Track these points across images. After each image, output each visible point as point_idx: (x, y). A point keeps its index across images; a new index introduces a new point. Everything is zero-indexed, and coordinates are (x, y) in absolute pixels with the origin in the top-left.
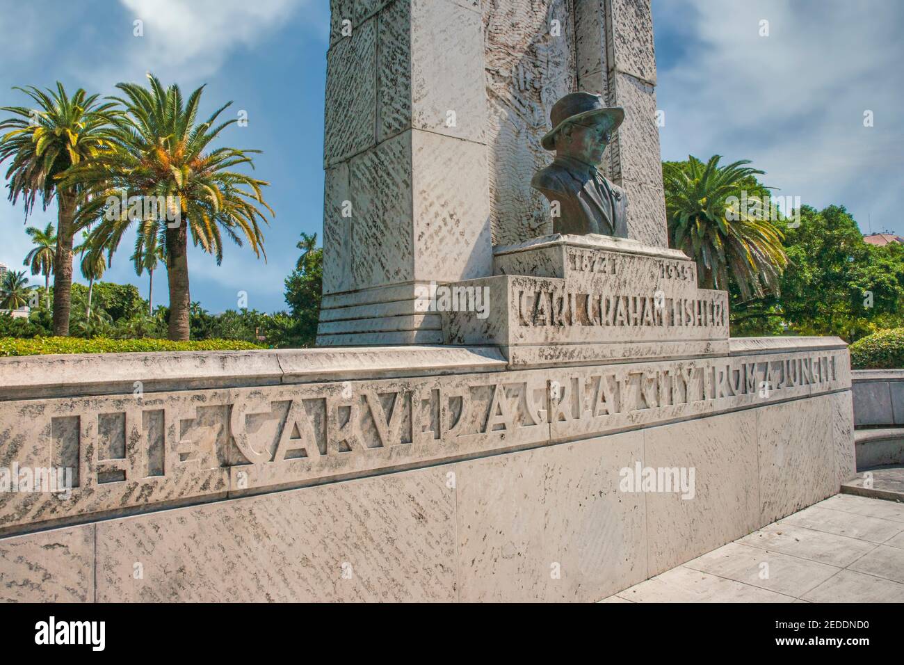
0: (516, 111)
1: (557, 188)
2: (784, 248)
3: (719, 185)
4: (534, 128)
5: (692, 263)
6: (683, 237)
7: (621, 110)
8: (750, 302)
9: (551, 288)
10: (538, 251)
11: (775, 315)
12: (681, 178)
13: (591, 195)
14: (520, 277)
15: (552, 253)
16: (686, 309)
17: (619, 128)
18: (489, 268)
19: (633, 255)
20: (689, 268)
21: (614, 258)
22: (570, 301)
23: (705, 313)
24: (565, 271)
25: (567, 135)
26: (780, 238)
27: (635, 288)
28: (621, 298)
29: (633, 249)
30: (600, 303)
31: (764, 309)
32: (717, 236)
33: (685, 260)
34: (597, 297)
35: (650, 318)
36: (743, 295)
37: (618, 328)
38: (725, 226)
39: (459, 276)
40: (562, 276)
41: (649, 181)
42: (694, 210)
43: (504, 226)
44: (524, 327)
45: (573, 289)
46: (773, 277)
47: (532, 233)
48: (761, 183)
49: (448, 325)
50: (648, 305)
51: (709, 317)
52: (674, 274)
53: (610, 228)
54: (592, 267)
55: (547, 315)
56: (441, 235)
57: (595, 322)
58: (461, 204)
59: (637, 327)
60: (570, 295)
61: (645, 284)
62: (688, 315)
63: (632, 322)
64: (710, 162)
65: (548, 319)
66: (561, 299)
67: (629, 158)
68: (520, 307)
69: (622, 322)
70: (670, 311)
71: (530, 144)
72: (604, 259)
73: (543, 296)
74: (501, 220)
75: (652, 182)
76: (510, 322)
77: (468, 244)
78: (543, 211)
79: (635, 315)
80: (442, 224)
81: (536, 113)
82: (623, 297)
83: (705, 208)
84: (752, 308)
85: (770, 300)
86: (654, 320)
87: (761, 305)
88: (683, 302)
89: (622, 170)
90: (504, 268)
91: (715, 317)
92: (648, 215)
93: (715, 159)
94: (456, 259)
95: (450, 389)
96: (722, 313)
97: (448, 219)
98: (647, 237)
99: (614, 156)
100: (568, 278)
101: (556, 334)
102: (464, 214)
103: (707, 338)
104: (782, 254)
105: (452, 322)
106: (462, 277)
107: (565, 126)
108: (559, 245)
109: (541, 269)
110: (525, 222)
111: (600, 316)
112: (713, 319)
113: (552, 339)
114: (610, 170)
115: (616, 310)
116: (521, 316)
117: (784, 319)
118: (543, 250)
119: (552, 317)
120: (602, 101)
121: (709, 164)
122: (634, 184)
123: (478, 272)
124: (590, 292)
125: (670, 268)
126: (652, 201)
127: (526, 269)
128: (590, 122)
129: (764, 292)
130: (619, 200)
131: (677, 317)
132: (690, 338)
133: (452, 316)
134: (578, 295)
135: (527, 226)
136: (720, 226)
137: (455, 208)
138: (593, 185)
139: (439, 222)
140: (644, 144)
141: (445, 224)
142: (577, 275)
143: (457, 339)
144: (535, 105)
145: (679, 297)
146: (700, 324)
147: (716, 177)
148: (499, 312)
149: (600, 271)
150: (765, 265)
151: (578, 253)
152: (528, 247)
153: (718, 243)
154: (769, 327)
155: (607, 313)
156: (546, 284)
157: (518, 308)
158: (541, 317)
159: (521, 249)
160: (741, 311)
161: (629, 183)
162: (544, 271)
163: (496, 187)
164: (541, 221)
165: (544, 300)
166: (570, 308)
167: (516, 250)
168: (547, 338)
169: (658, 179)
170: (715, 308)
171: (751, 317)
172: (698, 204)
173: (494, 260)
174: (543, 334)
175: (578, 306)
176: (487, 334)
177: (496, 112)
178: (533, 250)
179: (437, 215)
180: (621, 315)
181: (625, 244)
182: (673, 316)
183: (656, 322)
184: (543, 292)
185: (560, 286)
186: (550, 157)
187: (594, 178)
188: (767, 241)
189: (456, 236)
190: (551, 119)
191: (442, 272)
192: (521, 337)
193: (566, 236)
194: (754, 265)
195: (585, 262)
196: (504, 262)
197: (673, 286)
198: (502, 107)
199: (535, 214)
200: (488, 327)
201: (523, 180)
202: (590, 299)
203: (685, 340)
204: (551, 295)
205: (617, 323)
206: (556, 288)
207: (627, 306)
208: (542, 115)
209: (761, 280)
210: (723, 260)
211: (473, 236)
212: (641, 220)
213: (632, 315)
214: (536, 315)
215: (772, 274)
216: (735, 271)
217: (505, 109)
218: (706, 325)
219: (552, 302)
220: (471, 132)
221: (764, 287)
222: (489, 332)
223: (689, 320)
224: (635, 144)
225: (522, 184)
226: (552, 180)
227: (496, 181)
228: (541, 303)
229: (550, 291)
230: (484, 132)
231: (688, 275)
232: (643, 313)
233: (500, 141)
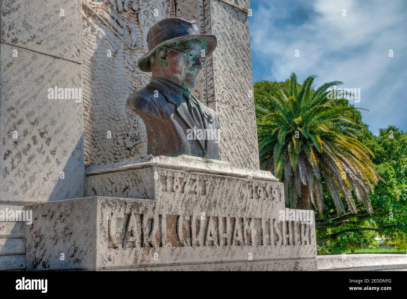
0: (114, 31)
1: (151, 110)
2: (374, 165)
3: (313, 105)
4: (132, 48)
5: (280, 183)
6: (281, 154)
7: (214, 38)
8: (345, 217)
9: (141, 209)
10: (130, 172)
11: (369, 229)
12: (279, 97)
13: (184, 117)
14: (110, 198)
15: (143, 173)
16: (274, 229)
17: (214, 53)
18: (81, 187)
19: (223, 176)
20: (277, 188)
21: (205, 179)
22: (160, 222)
23: (293, 233)
24: (156, 192)
25: (162, 58)
26: (371, 156)
27: (225, 208)
28: (211, 218)
29: (223, 170)
30: (190, 224)
31: (358, 223)
32: (312, 152)
33: (273, 181)
34: (187, 218)
35: (240, 238)
36: (338, 210)
37: (208, 249)
38: (319, 144)
39: (48, 196)
40: (153, 198)
41: (241, 104)
42: (291, 128)
43: (99, 145)
44: (113, 250)
45: (163, 210)
46: (365, 193)
47: (128, 152)
48: (352, 104)
49: (33, 249)
50: (238, 226)
51: (297, 236)
52: (262, 195)
53: (202, 149)
54: (183, 188)
55: (137, 236)
56: (30, 153)
57: (185, 244)
58: (53, 122)
59: (227, 247)
60: (160, 216)
61: (234, 204)
62: (276, 235)
63: (222, 242)
64: (306, 83)
65: (138, 241)
66: (152, 220)
67: (223, 82)
68: (109, 229)
69: (212, 242)
70: (259, 231)
71: (127, 65)
72: (195, 180)
73: (133, 218)
74: (96, 139)
75: (244, 105)
76: (99, 245)
77: (58, 163)
78: (139, 130)
79: (225, 236)
80: (31, 142)
81: (133, 34)
82: (214, 218)
83: (301, 127)
84: (346, 222)
85: (363, 215)
86: (244, 239)
87: (355, 220)
88: (271, 222)
89: (216, 94)
90: (96, 188)
91: (302, 236)
92: (240, 137)
93: (310, 80)
94: (45, 179)
96: (309, 232)
97: (38, 137)
98: (240, 157)
99: (208, 79)
100: (159, 199)
101: (145, 256)
102: (56, 132)
103: (296, 256)
104: (372, 171)
105: (36, 246)
106: (51, 198)
107: (161, 49)
108: (150, 166)
109: (132, 191)
110: (121, 141)
111: (191, 237)
112: (301, 238)
113: (142, 261)
114: (205, 93)
115: (206, 230)
116: (110, 239)
117: (377, 233)
118: (135, 171)
119: (142, 239)
120: (196, 28)
121: (305, 85)
122: (227, 106)
123: (69, 193)
124: (181, 213)
125: (259, 188)
126: (244, 123)
127: (118, 189)
128: (184, 47)
129: (357, 207)
130: (211, 123)
131: (266, 236)
132: (280, 257)
133: (38, 240)
134: (168, 217)
135: (123, 145)
136: (315, 144)
137: (46, 126)
138: (186, 108)
139: (28, 140)
140: (237, 69)
141: (35, 143)
142: (169, 196)
143: (41, 263)
144: (133, 26)
145: (267, 217)
146: (289, 244)
147: (310, 97)
148: (87, 235)
149: (191, 192)
150: (357, 181)
151: (170, 175)
152: (120, 168)
153: (313, 160)
154: (365, 241)
155: (197, 233)
156: (136, 206)
157: (107, 230)
158: (131, 239)
159: (112, 170)
160: (337, 225)
161: (223, 106)
162: (136, 193)
163: (91, 105)
164: (137, 140)
165: (134, 221)
166: (161, 228)
167: (109, 170)
168: (136, 260)
169: (249, 102)
170: (303, 227)
171: (347, 231)
172: (294, 123)
173: (86, 180)
174: (133, 256)
175: (169, 226)
176: (74, 258)
177: (93, 30)
178: (125, 170)
179: (26, 133)
180: (211, 235)
181: (216, 166)
182: (262, 235)
183: (246, 241)
184: (133, 214)
185: (150, 207)
186: (146, 78)
187: (187, 100)
188: (357, 159)
189: (46, 155)
190: (147, 41)
191: (29, 192)
192: (110, 260)
193: (158, 158)
194: (347, 182)
195: (176, 184)
196: (95, 182)
197: (262, 206)
198: (100, 26)
199: (130, 133)
200: (75, 251)
201: (120, 100)
202: (181, 219)
203: (275, 260)
204: (142, 216)
205: (207, 243)
206: (147, 209)
207: (217, 226)
208: (140, 36)
209: (355, 197)
210: (318, 176)
211: (65, 155)
212: (233, 141)
213: (222, 235)
214: (125, 237)
215: (364, 190)
216: (330, 187)
217: (102, 28)
218: (294, 244)
219: (142, 223)
220: (66, 50)
221: (357, 203)
222: (76, 256)
223: (278, 240)
224: (228, 69)
225: (118, 104)
226: (146, 102)
227: (92, 99)
228: (131, 224)
229: (140, 212)
230: (79, 51)
231: (276, 196)
232: (233, 233)
233: (97, 60)
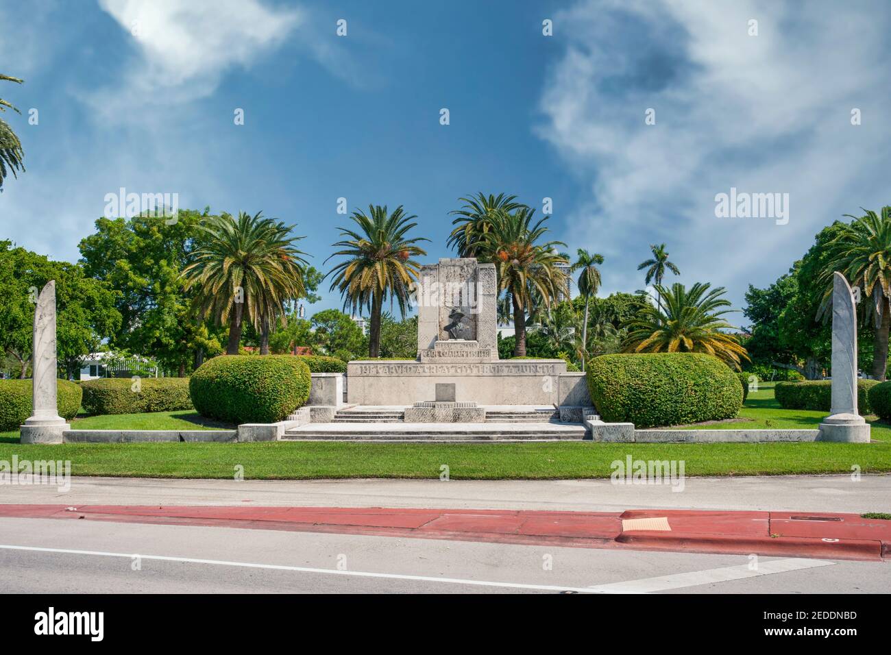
95: (409, 366)
